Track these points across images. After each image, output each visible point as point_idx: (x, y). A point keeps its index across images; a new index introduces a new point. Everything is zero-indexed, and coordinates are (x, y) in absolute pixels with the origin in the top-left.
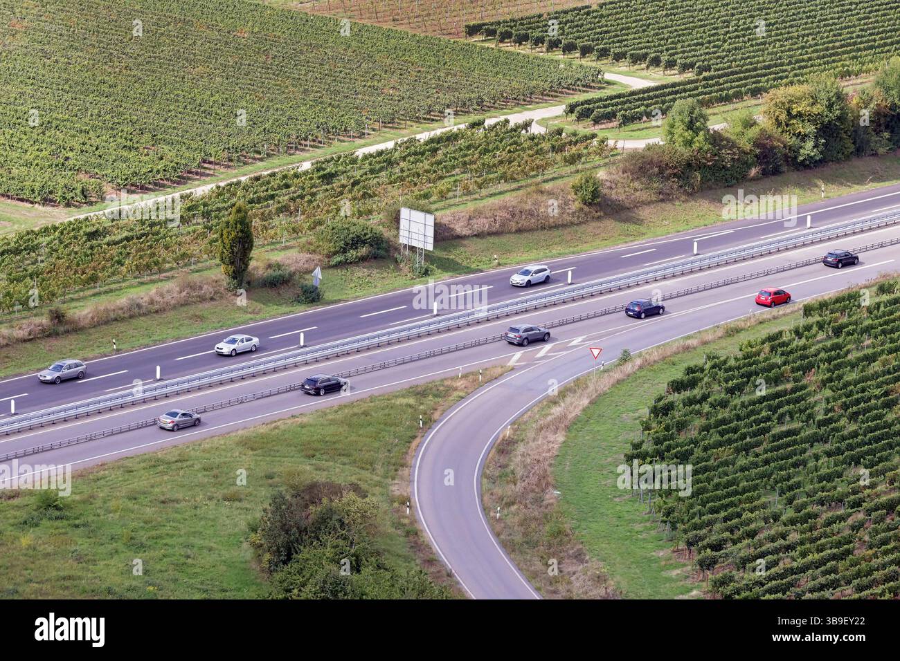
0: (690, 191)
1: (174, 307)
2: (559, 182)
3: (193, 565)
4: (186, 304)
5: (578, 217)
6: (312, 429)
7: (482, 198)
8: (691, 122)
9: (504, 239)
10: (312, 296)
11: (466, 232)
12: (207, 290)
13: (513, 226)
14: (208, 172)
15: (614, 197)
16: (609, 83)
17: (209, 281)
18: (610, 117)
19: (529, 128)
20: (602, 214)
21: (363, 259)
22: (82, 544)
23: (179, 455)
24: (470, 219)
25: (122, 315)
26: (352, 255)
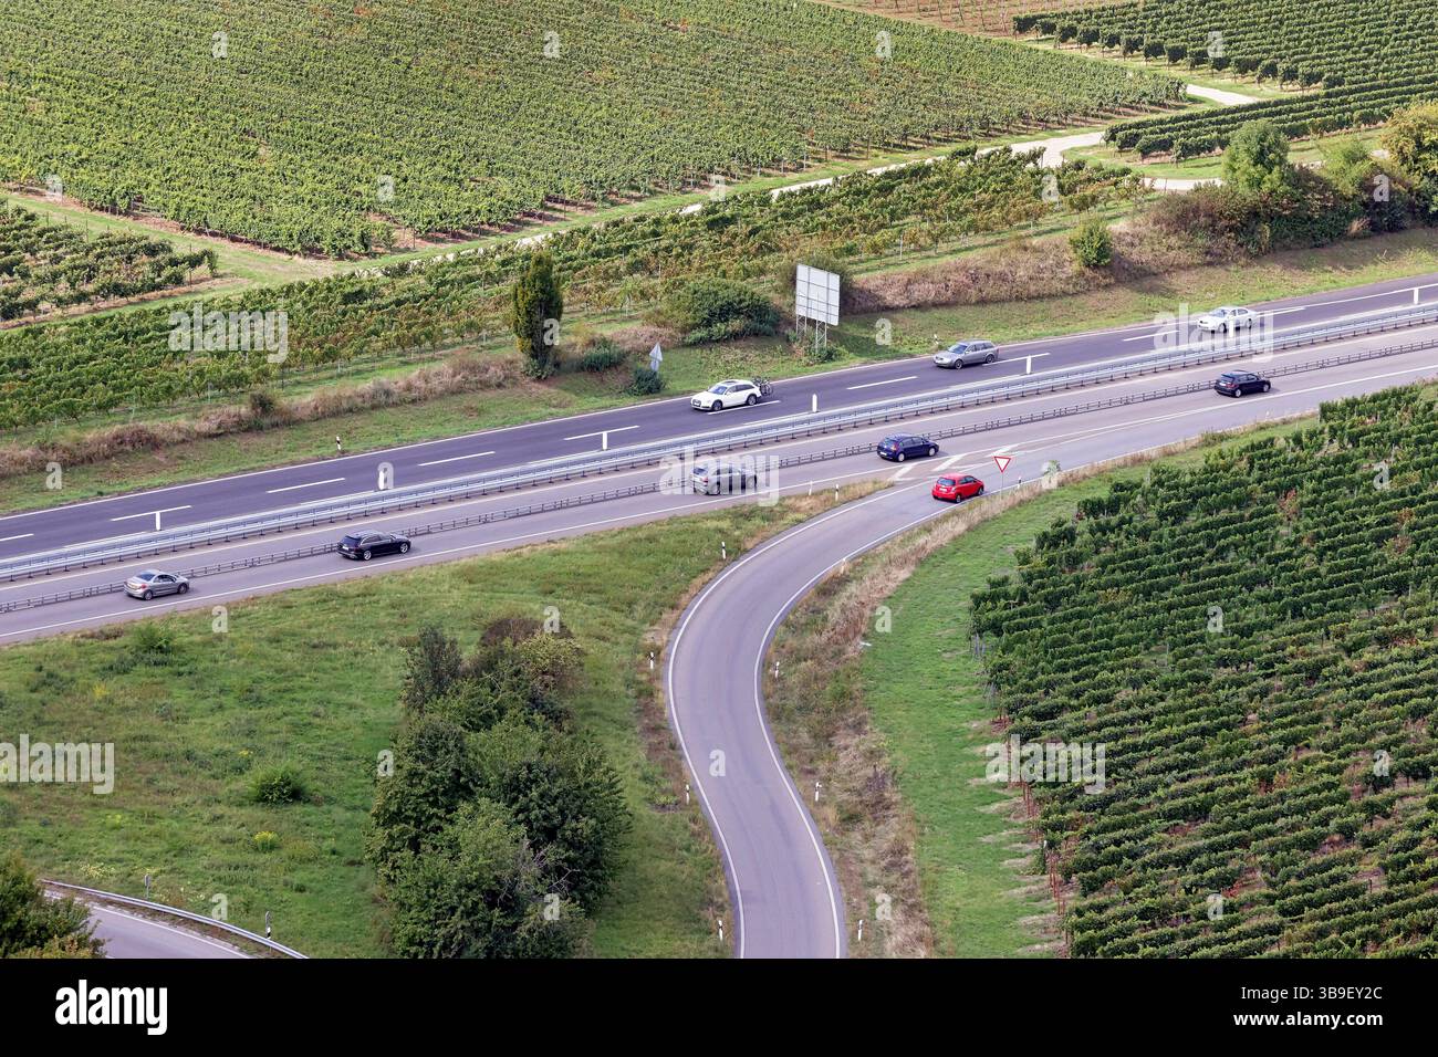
0: (1254, 250)
1: (441, 396)
2: (1055, 236)
3: (320, 727)
4: (459, 391)
5: (1075, 284)
6: (567, 558)
7: (939, 256)
8: (1262, 153)
9: (958, 313)
10: (650, 385)
11: (900, 301)
12: (495, 373)
13: (973, 294)
14: (557, 215)
15: (1135, 257)
16: (1194, 100)
17: (503, 362)
18: (1165, 146)
19: (1039, 161)
20: (1113, 281)
21: (736, 336)
22: (180, 695)
23: (366, 588)
24: (909, 282)
25: (360, 405)
26: (720, 330)
